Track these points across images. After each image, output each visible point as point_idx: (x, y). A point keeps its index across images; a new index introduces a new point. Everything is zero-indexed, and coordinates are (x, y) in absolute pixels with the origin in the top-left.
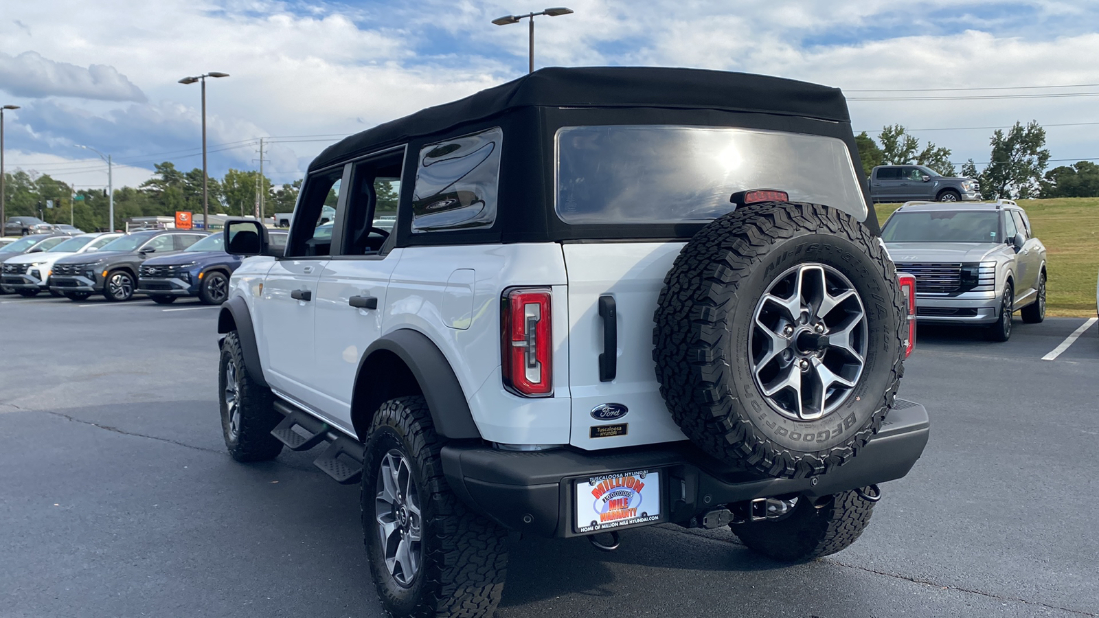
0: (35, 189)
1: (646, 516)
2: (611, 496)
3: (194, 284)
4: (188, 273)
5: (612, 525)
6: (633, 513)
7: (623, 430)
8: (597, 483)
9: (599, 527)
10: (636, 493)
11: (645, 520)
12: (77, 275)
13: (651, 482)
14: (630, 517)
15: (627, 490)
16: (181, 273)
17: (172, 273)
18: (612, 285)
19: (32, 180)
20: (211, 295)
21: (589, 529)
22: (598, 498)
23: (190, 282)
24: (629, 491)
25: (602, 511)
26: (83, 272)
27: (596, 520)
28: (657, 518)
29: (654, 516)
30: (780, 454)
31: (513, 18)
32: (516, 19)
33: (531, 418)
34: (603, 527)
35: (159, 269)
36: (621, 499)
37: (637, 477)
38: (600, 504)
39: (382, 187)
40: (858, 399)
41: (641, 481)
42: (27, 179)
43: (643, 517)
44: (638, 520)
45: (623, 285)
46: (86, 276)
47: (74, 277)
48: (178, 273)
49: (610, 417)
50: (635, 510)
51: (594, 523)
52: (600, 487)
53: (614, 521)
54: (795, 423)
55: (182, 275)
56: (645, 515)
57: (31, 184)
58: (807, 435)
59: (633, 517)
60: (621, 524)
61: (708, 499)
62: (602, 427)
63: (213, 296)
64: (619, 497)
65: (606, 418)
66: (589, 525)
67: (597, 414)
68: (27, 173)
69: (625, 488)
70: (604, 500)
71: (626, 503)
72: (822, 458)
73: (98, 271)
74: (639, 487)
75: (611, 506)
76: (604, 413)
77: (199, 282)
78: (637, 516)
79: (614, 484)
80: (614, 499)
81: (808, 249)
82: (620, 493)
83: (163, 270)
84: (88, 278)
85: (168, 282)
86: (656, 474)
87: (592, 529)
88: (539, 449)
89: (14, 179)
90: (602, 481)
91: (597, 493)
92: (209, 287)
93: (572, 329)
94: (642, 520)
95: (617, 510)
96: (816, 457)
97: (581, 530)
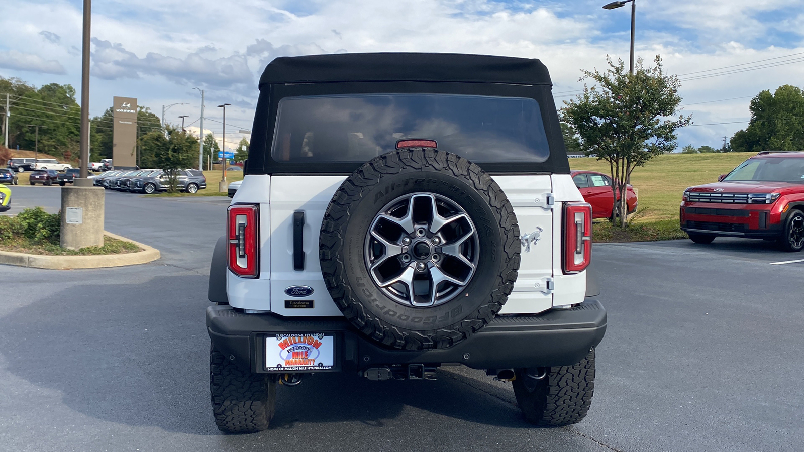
1: (322, 366)
2: (294, 348)
5: (293, 369)
6: (312, 362)
7: (310, 304)
8: (283, 339)
9: (283, 369)
10: (315, 349)
11: (320, 368)
13: (328, 343)
14: (309, 365)
15: (307, 346)
18: (302, 204)
21: (275, 369)
22: (284, 349)
24: (309, 346)
25: (286, 358)
27: (282, 364)
28: (330, 368)
29: (328, 366)
30: (388, 329)
31: (619, 3)
32: (622, 4)
33: (245, 291)
34: (286, 369)
36: (302, 352)
37: (316, 338)
38: (285, 353)
39: (567, 133)
40: (467, 295)
41: (319, 341)
43: (318, 366)
44: (315, 368)
45: (312, 205)
49: (298, 295)
50: (314, 361)
51: (279, 366)
52: (285, 341)
53: (296, 366)
54: (407, 308)
56: (320, 365)
58: (415, 318)
59: (312, 365)
60: (300, 368)
61: (367, 359)
62: (293, 301)
64: (301, 350)
65: (295, 295)
66: (276, 366)
67: (289, 292)
69: (306, 345)
70: (288, 351)
71: (306, 355)
72: (429, 336)
74: (317, 345)
75: (294, 355)
76: (294, 292)
78: (315, 365)
79: (297, 340)
80: (296, 351)
81: (416, 182)
82: (302, 348)
86: (332, 337)
88: (256, 312)
91: (283, 346)
93: (273, 233)
94: (318, 368)
95: (299, 359)
96: (424, 335)
97: (269, 369)
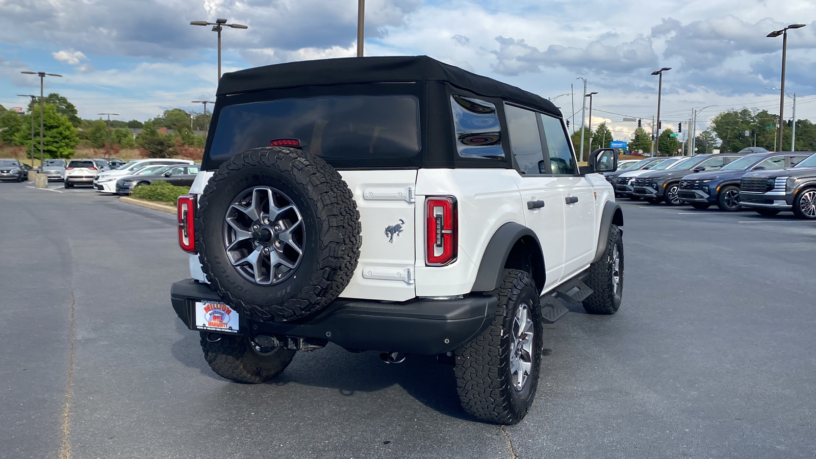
0: (754, 122)
1: (232, 330)
2: (213, 313)
3: (712, 194)
4: (708, 186)
5: (212, 329)
8: (207, 304)
9: (206, 328)
11: (230, 331)
12: (647, 186)
14: (222, 328)
16: (703, 186)
17: (696, 186)
19: (753, 115)
20: (726, 204)
22: (207, 312)
23: (709, 193)
24: (223, 313)
25: (209, 320)
26: (650, 184)
27: (206, 324)
28: (236, 332)
29: (235, 330)
34: (208, 328)
35: (689, 183)
38: (208, 316)
40: (295, 277)
41: (230, 309)
42: (749, 115)
43: (229, 329)
44: (226, 330)
46: (652, 186)
47: (644, 187)
48: (701, 186)
50: (226, 324)
51: (204, 325)
52: (208, 306)
53: (215, 327)
55: (704, 187)
57: (752, 118)
59: (225, 328)
60: (217, 330)
61: (255, 327)
63: (729, 204)
64: (218, 315)
66: (202, 325)
68: (750, 110)
69: (221, 311)
70: (210, 314)
71: (222, 319)
73: (660, 184)
74: (228, 312)
75: (213, 318)
77: (717, 193)
78: (227, 328)
79: (215, 307)
80: (215, 315)
81: (254, 177)
82: (220, 313)
83: (691, 184)
84: (654, 188)
85: (694, 193)
87: (202, 328)
89: (739, 115)
90: (209, 304)
91: (207, 309)
92: (726, 198)
94: (228, 331)
95: (217, 322)
96: (261, 309)
97: (198, 327)
